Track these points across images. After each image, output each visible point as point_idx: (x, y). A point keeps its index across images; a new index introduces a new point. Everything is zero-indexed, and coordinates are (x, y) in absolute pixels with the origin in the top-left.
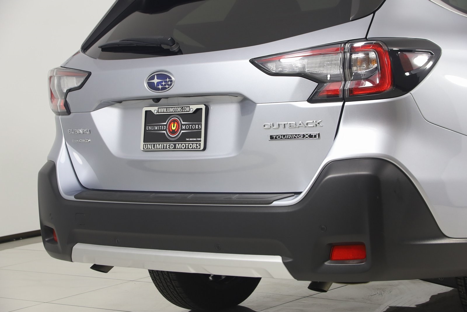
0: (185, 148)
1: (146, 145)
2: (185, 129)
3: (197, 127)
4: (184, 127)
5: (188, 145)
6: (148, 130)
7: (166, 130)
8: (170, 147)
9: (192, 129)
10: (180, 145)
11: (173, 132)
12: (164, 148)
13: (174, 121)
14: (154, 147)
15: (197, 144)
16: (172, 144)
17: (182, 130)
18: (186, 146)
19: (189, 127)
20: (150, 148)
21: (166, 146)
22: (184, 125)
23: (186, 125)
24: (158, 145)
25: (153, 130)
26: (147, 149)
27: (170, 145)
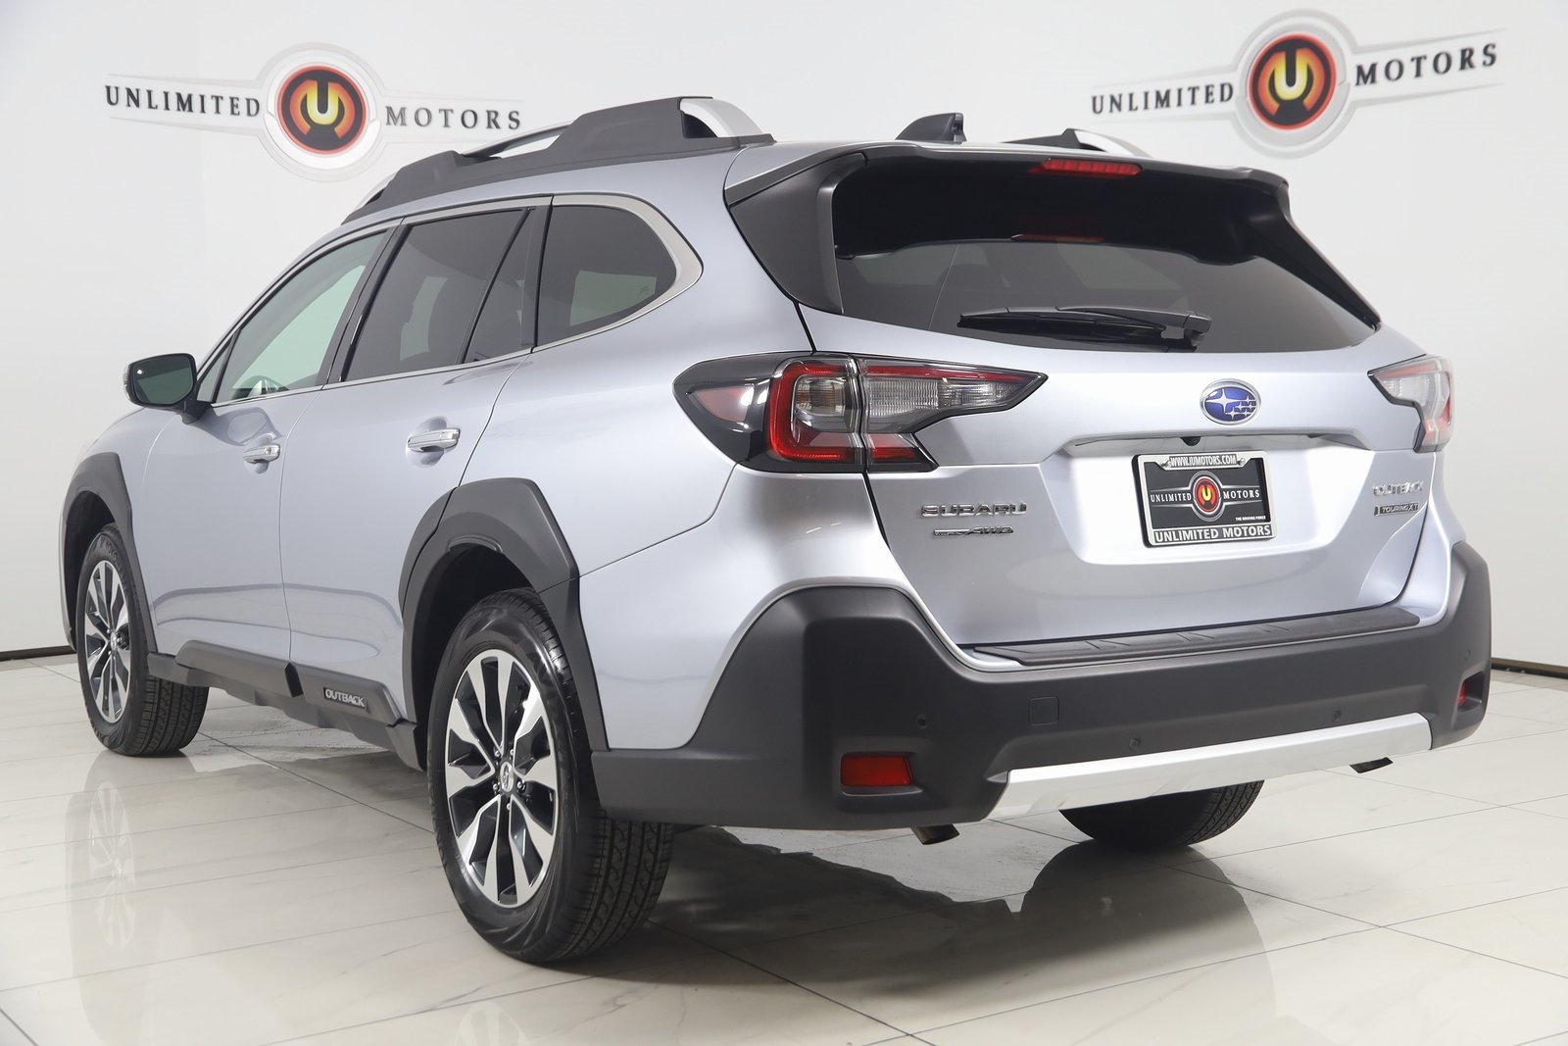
0: (1243, 536)
1: (1159, 535)
2: (1231, 500)
3: (1252, 495)
4: (1226, 496)
5: (1247, 530)
6: (1155, 503)
7: (1191, 502)
8: (1210, 535)
9: (1243, 499)
10: (1230, 529)
11: (1208, 505)
12: (1198, 539)
13: (1205, 484)
14: (1178, 537)
15: (1263, 526)
16: (1214, 529)
17: (1224, 500)
18: (1243, 531)
19: (1237, 494)
20: (1171, 540)
21: (1203, 533)
22: (1226, 490)
23: (1230, 490)
24: (1184, 532)
25: (1165, 503)
26: (1164, 541)
27: (1210, 532)
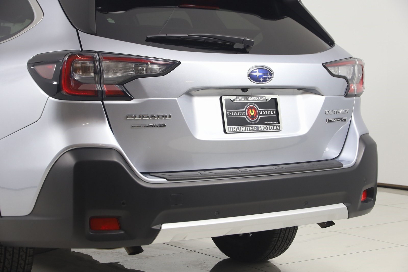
0: (267, 129)
1: (230, 128)
2: (263, 115)
3: (272, 113)
4: (261, 113)
5: (269, 127)
6: (229, 116)
7: (245, 115)
8: (253, 129)
9: (268, 114)
10: (262, 127)
11: (253, 117)
12: (248, 130)
13: (252, 108)
14: (239, 129)
15: (276, 126)
16: (254, 127)
17: (259, 115)
18: (267, 128)
19: (266, 113)
20: (235, 130)
21: (250, 128)
22: (261, 111)
23: (262, 111)
24: (242, 128)
25: (234, 116)
26: (232, 131)
27: (253, 128)
